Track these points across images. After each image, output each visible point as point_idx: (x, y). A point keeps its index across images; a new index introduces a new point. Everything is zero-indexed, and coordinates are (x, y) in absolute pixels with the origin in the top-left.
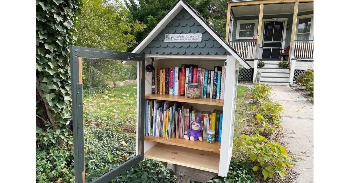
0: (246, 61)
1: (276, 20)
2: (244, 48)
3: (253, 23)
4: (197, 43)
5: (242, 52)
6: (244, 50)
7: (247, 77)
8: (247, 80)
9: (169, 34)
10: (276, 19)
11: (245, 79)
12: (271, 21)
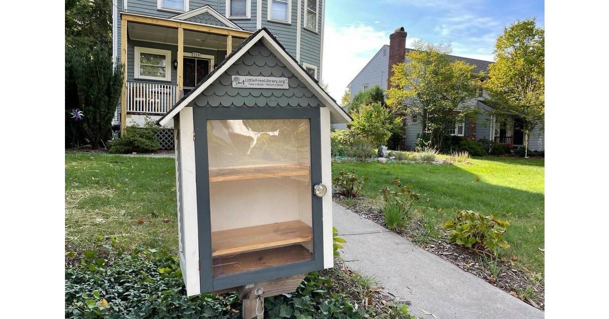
0: (161, 117)
1: (197, 56)
2: (152, 95)
3: (163, 56)
4: (283, 91)
5: (149, 100)
6: (152, 98)
7: (166, 144)
8: (167, 147)
9: (239, 76)
10: (197, 54)
11: (163, 146)
12: (191, 56)
